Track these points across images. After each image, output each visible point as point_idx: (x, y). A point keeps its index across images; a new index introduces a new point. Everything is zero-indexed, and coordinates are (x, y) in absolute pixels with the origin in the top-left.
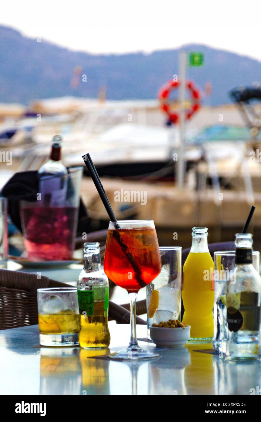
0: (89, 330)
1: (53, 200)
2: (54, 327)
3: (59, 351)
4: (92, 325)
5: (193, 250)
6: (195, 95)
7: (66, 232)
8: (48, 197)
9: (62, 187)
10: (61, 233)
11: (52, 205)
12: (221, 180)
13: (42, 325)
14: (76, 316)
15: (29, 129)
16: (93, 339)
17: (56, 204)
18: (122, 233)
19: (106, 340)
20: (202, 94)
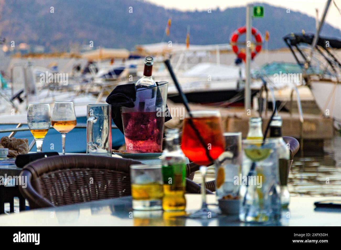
0: (170, 197)
1: (146, 107)
2: (144, 195)
3: (148, 214)
4: (173, 193)
5: (250, 134)
6: (258, 39)
7: (156, 131)
8: (142, 104)
9: (153, 97)
10: (152, 132)
11: (145, 111)
12: (278, 103)
13: (135, 194)
14: (160, 185)
15: (132, 66)
16: (173, 203)
17: (148, 109)
18: (195, 121)
19: (184, 204)
20: (263, 38)
